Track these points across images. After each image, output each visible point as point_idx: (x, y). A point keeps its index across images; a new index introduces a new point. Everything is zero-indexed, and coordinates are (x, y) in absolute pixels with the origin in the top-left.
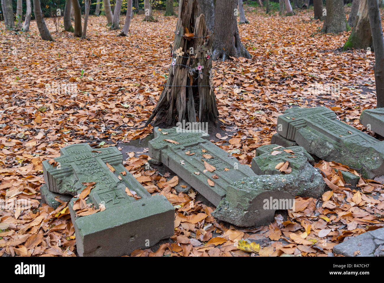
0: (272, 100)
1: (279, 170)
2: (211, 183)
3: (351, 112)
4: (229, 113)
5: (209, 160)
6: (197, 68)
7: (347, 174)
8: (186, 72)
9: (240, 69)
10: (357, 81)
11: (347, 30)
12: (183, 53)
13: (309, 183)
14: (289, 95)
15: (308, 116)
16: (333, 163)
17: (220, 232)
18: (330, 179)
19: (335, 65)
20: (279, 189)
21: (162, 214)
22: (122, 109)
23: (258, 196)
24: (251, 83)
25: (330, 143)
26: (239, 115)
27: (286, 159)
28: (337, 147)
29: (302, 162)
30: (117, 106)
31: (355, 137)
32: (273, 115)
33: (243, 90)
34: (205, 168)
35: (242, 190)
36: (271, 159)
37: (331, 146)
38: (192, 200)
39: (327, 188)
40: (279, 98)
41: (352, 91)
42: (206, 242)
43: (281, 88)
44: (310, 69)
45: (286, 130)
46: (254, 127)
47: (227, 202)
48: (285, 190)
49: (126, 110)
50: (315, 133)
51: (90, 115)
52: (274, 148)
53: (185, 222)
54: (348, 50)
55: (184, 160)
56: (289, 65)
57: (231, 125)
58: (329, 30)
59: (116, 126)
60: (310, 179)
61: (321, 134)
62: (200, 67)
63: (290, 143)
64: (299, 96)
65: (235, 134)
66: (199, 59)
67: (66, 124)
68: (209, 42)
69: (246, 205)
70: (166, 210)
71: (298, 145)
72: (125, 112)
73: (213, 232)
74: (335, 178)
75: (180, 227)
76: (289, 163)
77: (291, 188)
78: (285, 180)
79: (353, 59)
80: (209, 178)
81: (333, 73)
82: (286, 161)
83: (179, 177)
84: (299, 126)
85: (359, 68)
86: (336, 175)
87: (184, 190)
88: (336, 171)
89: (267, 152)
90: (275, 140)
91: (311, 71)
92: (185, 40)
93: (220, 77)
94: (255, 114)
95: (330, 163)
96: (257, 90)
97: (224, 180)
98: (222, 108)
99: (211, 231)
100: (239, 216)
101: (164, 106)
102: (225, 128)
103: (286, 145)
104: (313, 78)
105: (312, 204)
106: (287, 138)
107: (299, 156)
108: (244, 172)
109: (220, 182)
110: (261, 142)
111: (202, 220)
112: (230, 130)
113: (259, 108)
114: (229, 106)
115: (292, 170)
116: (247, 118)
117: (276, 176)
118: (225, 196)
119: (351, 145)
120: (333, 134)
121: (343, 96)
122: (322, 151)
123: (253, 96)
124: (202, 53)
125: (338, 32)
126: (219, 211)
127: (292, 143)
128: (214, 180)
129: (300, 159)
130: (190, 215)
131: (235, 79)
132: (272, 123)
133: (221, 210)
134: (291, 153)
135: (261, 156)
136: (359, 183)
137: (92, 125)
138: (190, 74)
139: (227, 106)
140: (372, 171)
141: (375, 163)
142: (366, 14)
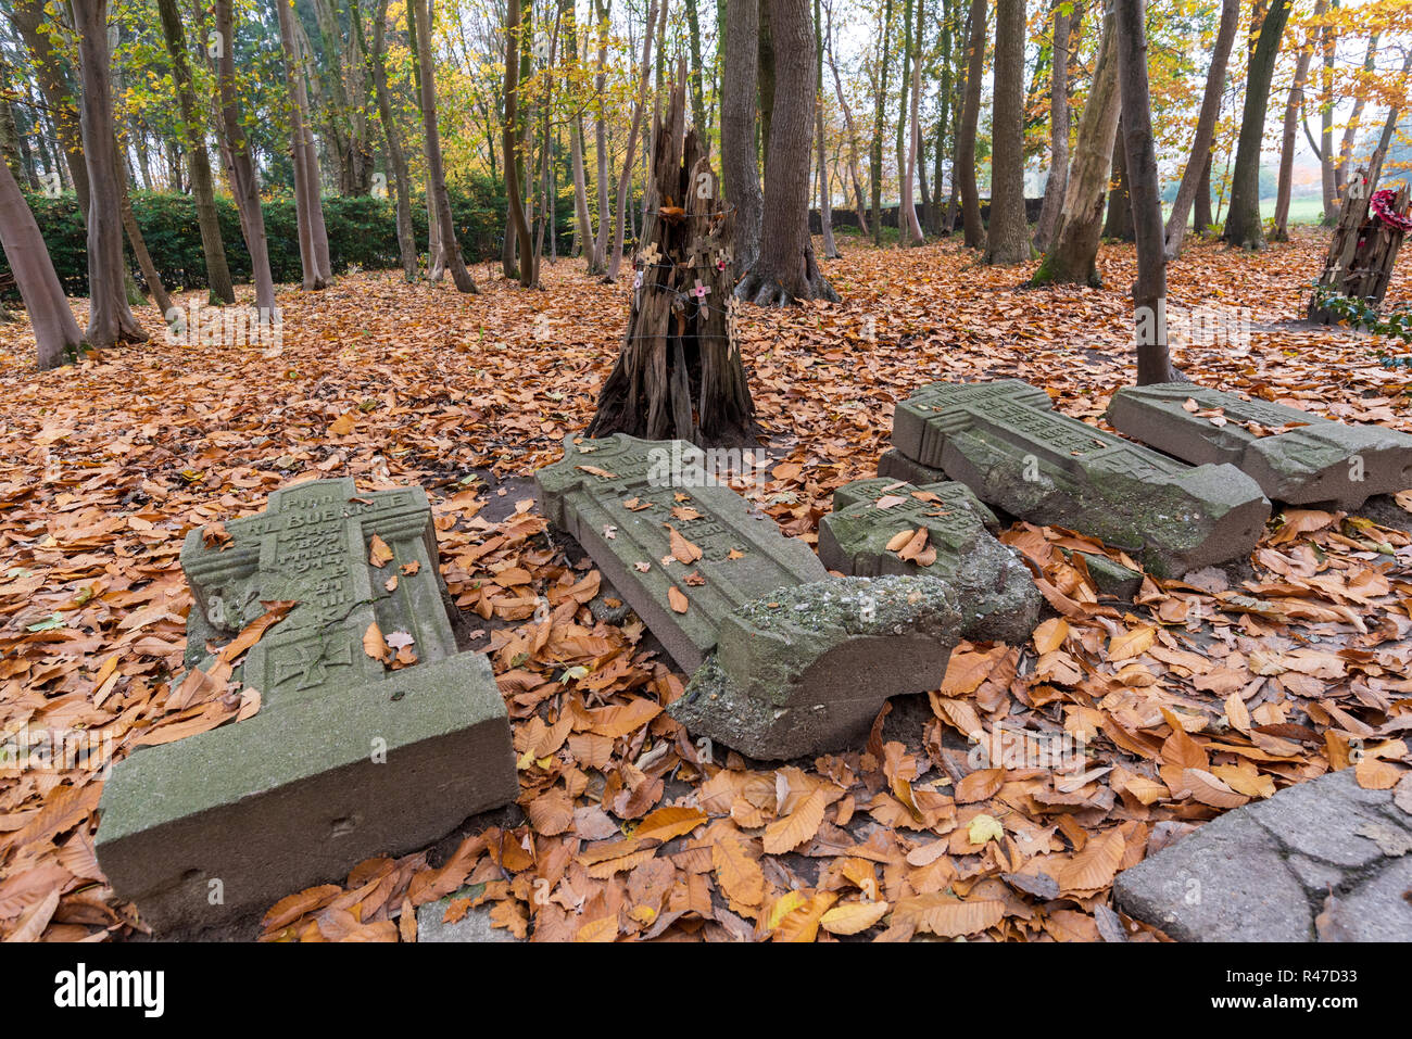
0: (883, 379)
1: (900, 555)
2: (678, 602)
3: (1071, 401)
4: (783, 408)
5: (687, 525)
6: (693, 293)
7: (1102, 564)
8: (667, 302)
9: (815, 321)
10: (1072, 341)
11: (1033, 258)
12: (660, 256)
13: (993, 597)
14: (921, 368)
15: (975, 402)
16: (1054, 529)
17: (692, 777)
18: (1051, 577)
19: (1019, 311)
20: (898, 629)
21: (456, 735)
22: (545, 403)
23: (822, 658)
24: (838, 346)
25: (1044, 473)
26: (803, 414)
27: (919, 521)
28: (1064, 483)
29: (968, 530)
30: (536, 398)
31: (1119, 455)
32: (884, 412)
33: (819, 360)
34: (669, 552)
35: (766, 634)
36: (876, 521)
37: (1046, 482)
38: (630, 645)
39: (1047, 610)
40: (899, 375)
41: (1064, 360)
42: (634, 820)
43: (904, 355)
44: (964, 318)
45: (918, 440)
46: (838, 437)
47: (720, 671)
48: (920, 630)
49: (555, 405)
50: (999, 446)
51: (468, 417)
52: (885, 489)
53: (584, 732)
54: (1042, 286)
55: (618, 524)
56: (920, 312)
57: (784, 434)
58: (996, 259)
59: (520, 440)
60: (996, 584)
61: (1014, 447)
62: (701, 290)
63: (927, 473)
64: (944, 370)
65: (789, 454)
66: (699, 271)
67: (407, 436)
68: (723, 229)
69: (780, 689)
70: (472, 719)
71: (950, 480)
72: (552, 409)
73: (666, 776)
74: (1067, 576)
75: (564, 751)
76: (929, 532)
77: (939, 622)
78: (920, 596)
79: (1054, 301)
80: (675, 583)
81: (1015, 326)
82: (920, 527)
83: (602, 575)
84: (952, 428)
85: (1071, 316)
86: (1067, 568)
87: (611, 614)
88: (1065, 554)
89: (863, 499)
90: (887, 468)
91: (968, 324)
92: (663, 223)
93: (769, 335)
94: (844, 409)
95: (1046, 530)
96: (848, 359)
97: (721, 591)
98: (768, 398)
99: (662, 772)
100: (755, 727)
101: (615, 387)
102: (768, 440)
103: (917, 481)
104: (973, 335)
105: (1004, 666)
106: (921, 461)
107: (958, 511)
108: (788, 565)
109: (707, 598)
110: (853, 473)
111: (640, 728)
112: (781, 446)
113: (853, 395)
114: (784, 392)
115: (937, 554)
116: (824, 419)
117: (890, 583)
118: (714, 649)
119: (1110, 479)
120: (1053, 449)
121: (1047, 369)
122: (1020, 495)
123: (840, 372)
124: (705, 256)
125: (1016, 262)
126: (691, 703)
127: (935, 475)
128: (688, 590)
129: (962, 520)
130: (607, 704)
131: (802, 338)
132: (880, 428)
133: (699, 701)
134: (933, 501)
135: (844, 513)
136: (1142, 592)
137: (465, 438)
138: (676, 308)
139: (780, 392)
140: (1179, 556)
141: (1185, 531)
142: (1082, 209)
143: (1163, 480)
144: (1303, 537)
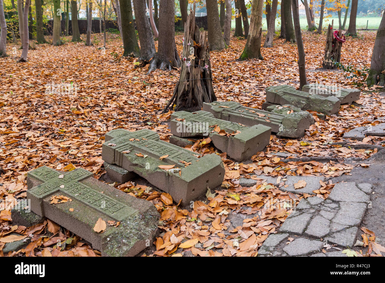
2: (269, 121)
6: (205, 67)
7: (318, 114)
8: (199, 70)
11: (226, 48)
12: (195, 57)
16: (308, 111)
23: (300, 120)
25: (303, 101)
28: (307, 102)
34: (259, 116)
35: (292, 118)
37: (304, 102)
41: (273, 82)
45: (274, 98)
47: (284, 127)
50: (292, 97)
54: (245, 59)
58: (213, 48)
61: (295, 97)
66: (205, 61)
69: (296, 126)
76: (293, 110)
80: (265, 119)
82: (291, 110)
90: (265, 106)
97: (274, 118)
100: (293, 132)
106: (275, 103)
109: (273, 120)
119: (316, 100)
120: (304, 96)
124: (207, 57)
125: (221, 49)
126: (282, 132)
128: (269, 119)
129: (296, 108)
134: (288, 107)
136: (326, 118)
138: (201, 71)
140: (330, 112)
141: (330, 107)
142: (255, 33)
143: (325, 99)
144: (345, 109)
